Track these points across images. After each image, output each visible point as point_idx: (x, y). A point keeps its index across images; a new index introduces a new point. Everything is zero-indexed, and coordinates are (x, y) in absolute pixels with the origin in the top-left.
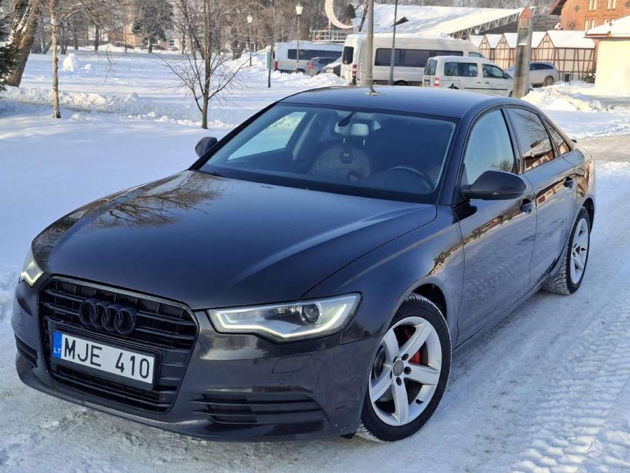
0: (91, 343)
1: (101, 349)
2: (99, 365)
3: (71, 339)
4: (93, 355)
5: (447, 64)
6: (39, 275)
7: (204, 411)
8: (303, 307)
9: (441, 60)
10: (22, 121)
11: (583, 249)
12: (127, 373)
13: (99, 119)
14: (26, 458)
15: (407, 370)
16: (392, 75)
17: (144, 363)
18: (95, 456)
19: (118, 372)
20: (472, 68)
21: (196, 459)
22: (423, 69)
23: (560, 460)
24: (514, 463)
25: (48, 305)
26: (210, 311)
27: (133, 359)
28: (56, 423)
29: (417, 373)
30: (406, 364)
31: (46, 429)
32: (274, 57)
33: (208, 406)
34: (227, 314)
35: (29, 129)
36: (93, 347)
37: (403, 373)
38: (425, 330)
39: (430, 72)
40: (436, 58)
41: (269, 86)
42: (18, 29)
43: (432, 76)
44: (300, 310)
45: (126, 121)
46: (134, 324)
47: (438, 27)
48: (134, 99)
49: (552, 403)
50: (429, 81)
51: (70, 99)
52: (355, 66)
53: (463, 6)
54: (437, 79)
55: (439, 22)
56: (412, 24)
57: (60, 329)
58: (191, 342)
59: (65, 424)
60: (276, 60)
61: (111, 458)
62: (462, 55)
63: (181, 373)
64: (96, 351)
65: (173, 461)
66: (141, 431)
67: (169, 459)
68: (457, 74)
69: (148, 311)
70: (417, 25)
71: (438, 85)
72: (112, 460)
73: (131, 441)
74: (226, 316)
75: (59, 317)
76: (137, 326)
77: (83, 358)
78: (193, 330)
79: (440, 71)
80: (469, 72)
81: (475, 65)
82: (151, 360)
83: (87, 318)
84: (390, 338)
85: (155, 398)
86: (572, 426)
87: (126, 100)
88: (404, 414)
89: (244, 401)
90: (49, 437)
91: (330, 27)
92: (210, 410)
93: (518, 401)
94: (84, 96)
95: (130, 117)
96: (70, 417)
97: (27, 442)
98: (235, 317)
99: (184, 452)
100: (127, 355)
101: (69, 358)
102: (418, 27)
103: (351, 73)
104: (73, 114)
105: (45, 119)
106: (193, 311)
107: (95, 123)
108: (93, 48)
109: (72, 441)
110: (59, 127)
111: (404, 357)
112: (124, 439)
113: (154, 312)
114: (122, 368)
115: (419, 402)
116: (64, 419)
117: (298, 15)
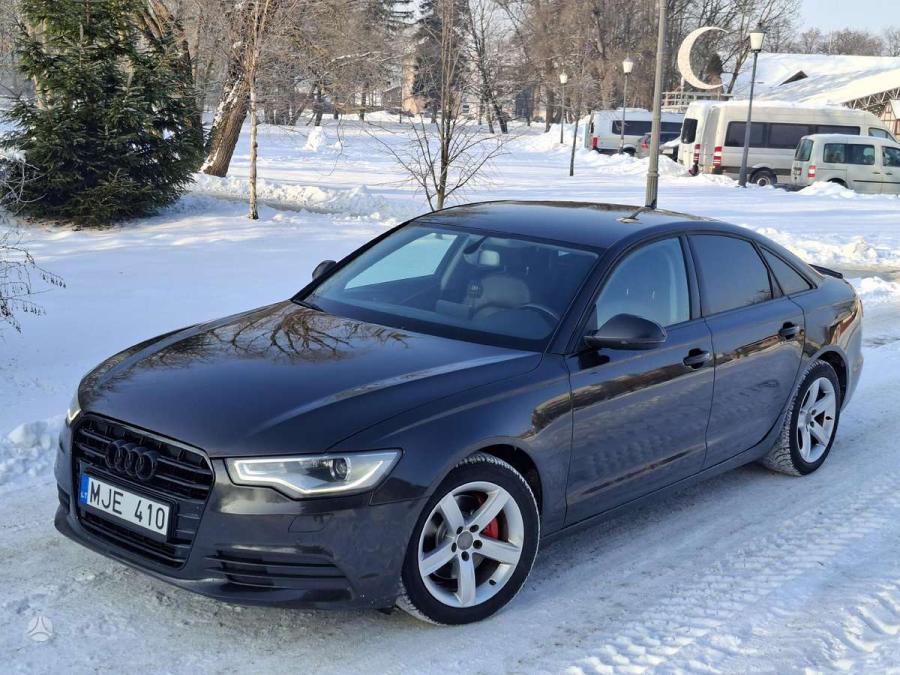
0: (114, 489)
1: (122, 495)
2: (120, 513)
3: (97, 483)
4: (115, 502)
5: (828, 146)
6: (77, 412)
7: (219, 569)
8: (335, 461)
9: (818, 139)
10: (209, 222)
11: (828, 418)
12: (144, 523)
13: (305, 222)
14: (45, 609)
15: (478, 544)
16: (745, 160)
17: (160, 512)
18: (116, 614)
19: (135, 521)
20: (867, 152)
21: (221, 625)
22: (794, 151)
23: (636, 659)
24: (579, 658)
25: (81, 446)
26: (228, 461)
27: (150, 507)
28: (91, 577)
29: (491, 548)
30: (476, 536)
31: (79, 582)
32: (592, 132)
33: (224, 564)
34: (248, 464)
35: (217, 233)
36: (116, 493)
37: (472, 547)
38: (499, 499)
39: (803, 156)
40: (811, 137)
41: (572, 174)
42: (228, 101)
43: (805, 163)
44: (331, 464)
45: (342, 223)
46: (153, 471)
47: (848, 86)
48: (363, 194)
49: (675, 600)
50: (800, 169)
51: (282, 194)
52: (698, 147)
53: (895, 55)
54: (811, 167)
55: (852, 79)
56: (812, 82)
57: (88, 473)
58: (205, 492)
59: (101, 578)
60: (595, 135)
61: (131, 617)
62: (858, 133)
63: (195, 525)
64: (118, 498)
65: (196, 625)
66: (175, 592)
67: (192, 622)
68: (843, 160)
69: (170, 456)
70: (817, 84)
71: (813, 175)
72: (131, 619)
73: (161, 601)
74: (245, 467)
75: (89, 459)
76: (156, 473)
77: (106, 504)
78: (209, 480)
79: (817, 156)
80: (864, 157)
81: (872, 147)
82: (166, 509)
83: (112, 462)
84: (449, 505)
85: (172, 552)
86: (677, 626)
87: (352, 195)
88: (468, 595)
89: (260, 561)
90: (78, 590)
91: (682, 88)
92: (225, 568)
93: (636, 595)
94: (300, 189)
95: (348, 218)
96: (109, 572)
97: (54, 594)
98: (254, 467)
99: (212, 616)
100: (146, 502)
101: (94, 504)
102: (820, 86)
103: (692, 156)
104: (274, 215)
105: (238, 220)
106: (211, 459)
107: (298, 226)
108: (356, 117)
109: (100, 595)
110: (250, 230)
111: (474, 528)
112: (154, 598)
113: (176, 458)
114: (140, 517)
115: (492, 583)
116: (101, 574)
117: (626, 74)
